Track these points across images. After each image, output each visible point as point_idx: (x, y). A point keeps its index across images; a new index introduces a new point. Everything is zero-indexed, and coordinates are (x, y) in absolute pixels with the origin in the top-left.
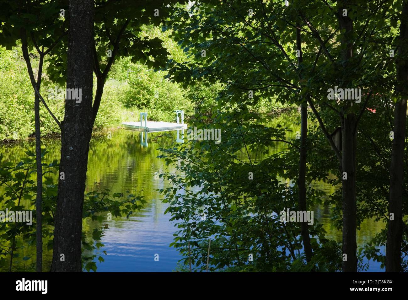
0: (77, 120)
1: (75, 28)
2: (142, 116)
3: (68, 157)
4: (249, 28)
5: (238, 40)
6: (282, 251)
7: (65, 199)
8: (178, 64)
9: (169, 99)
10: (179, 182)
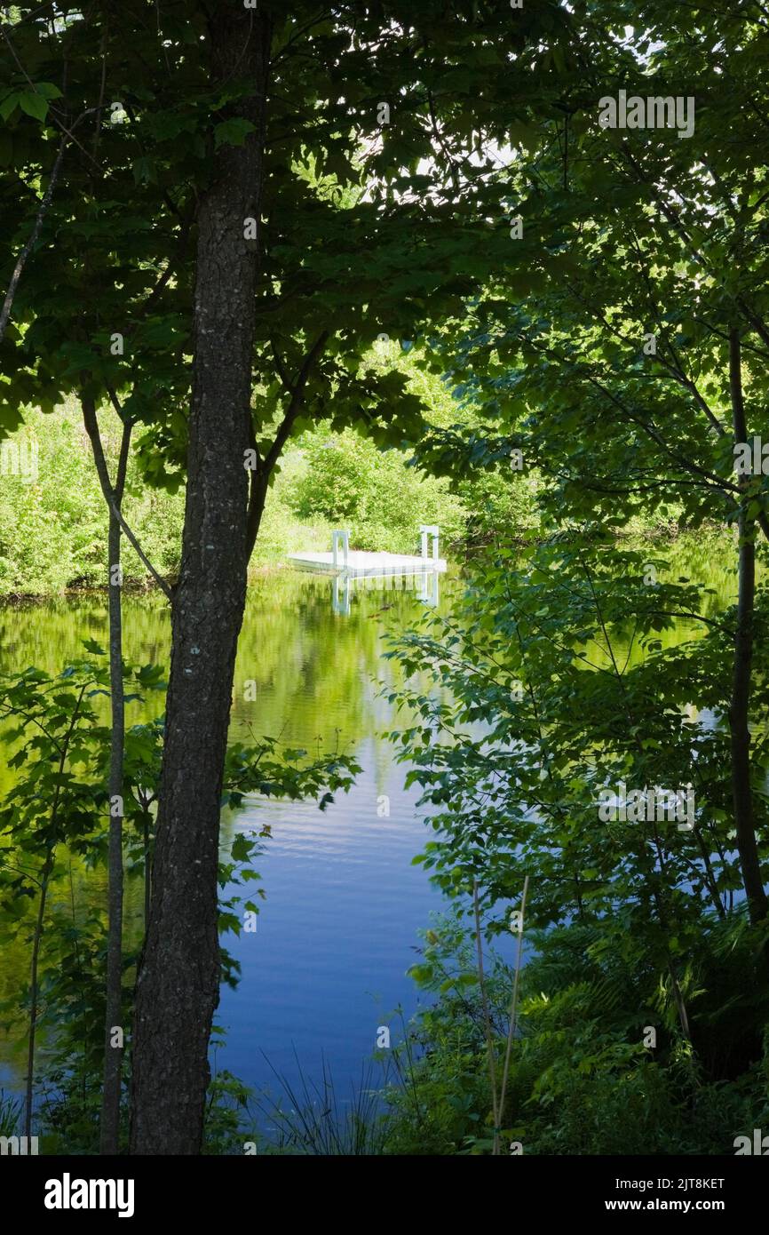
0: (209, 581)
1: (208, 363)
2: (337, 539)
3: (188, 671)
4: (615, 339)
5: (587, 371)
6: (692, 893)
7: (179, 772)
8: (438, 431)
9: (404, 497)
10: (436, 713)
